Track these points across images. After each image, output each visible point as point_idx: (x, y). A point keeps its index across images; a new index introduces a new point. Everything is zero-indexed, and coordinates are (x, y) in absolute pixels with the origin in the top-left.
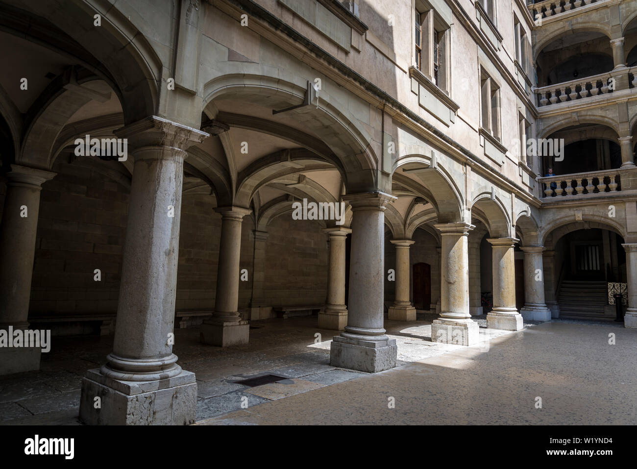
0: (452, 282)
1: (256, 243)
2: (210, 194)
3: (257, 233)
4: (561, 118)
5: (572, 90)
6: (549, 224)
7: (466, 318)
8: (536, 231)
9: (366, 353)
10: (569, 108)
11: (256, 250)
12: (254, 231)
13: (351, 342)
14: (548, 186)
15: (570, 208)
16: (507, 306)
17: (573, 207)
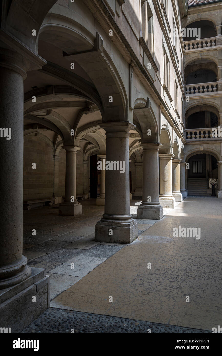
0: (166, 180)
1: (55, 162)
2: (35, 136)
3: (56, 157)
4: (195, 101)
5: (201, 88)
6: (189, 152)
7: (172, 196)
8: (183, 155)
9: (156, 212)
10: (199, 96)
11: (55, 166)
12: (54, 156)
13: (147, 208)
14: (189, 133)
15: (198, 144)
16: (177, 191)
17: (199, 144)
